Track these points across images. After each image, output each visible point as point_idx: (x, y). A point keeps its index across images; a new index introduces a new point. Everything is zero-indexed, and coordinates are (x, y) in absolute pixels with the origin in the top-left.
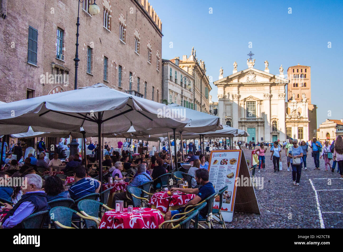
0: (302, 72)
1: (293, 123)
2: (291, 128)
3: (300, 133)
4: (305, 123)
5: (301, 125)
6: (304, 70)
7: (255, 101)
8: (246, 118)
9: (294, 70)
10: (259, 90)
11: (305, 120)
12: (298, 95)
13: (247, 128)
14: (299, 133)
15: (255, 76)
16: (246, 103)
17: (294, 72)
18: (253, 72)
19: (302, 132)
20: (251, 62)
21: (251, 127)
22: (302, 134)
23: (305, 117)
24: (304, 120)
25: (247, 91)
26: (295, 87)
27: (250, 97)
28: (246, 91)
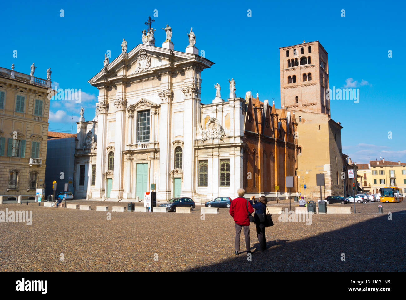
0: (302, 52)
1: (210, 150)
2: (206, 161)
3: (225, 172)
4: (233, 149)
5: (225, 154)
6: (306, 49)
7: (149, 110)
8: (134, 143)
9: (288, 52)
10: (155, 86)
11: (234, 142)
12: (297, 97)
13: (137, 164)
14: (223, 172)
15: (149, 60)
16: (135, 114)
17: (288, 55)
18: (145, 53)
19: (228, 169)
20: (148, 34)
21: (142, 162)
22: (228, 175)
23: (232, 135)
24: (232, 141)
25: (138, 90)
26: (291, 82)
27: (142, 102)
28: (137, 92)
